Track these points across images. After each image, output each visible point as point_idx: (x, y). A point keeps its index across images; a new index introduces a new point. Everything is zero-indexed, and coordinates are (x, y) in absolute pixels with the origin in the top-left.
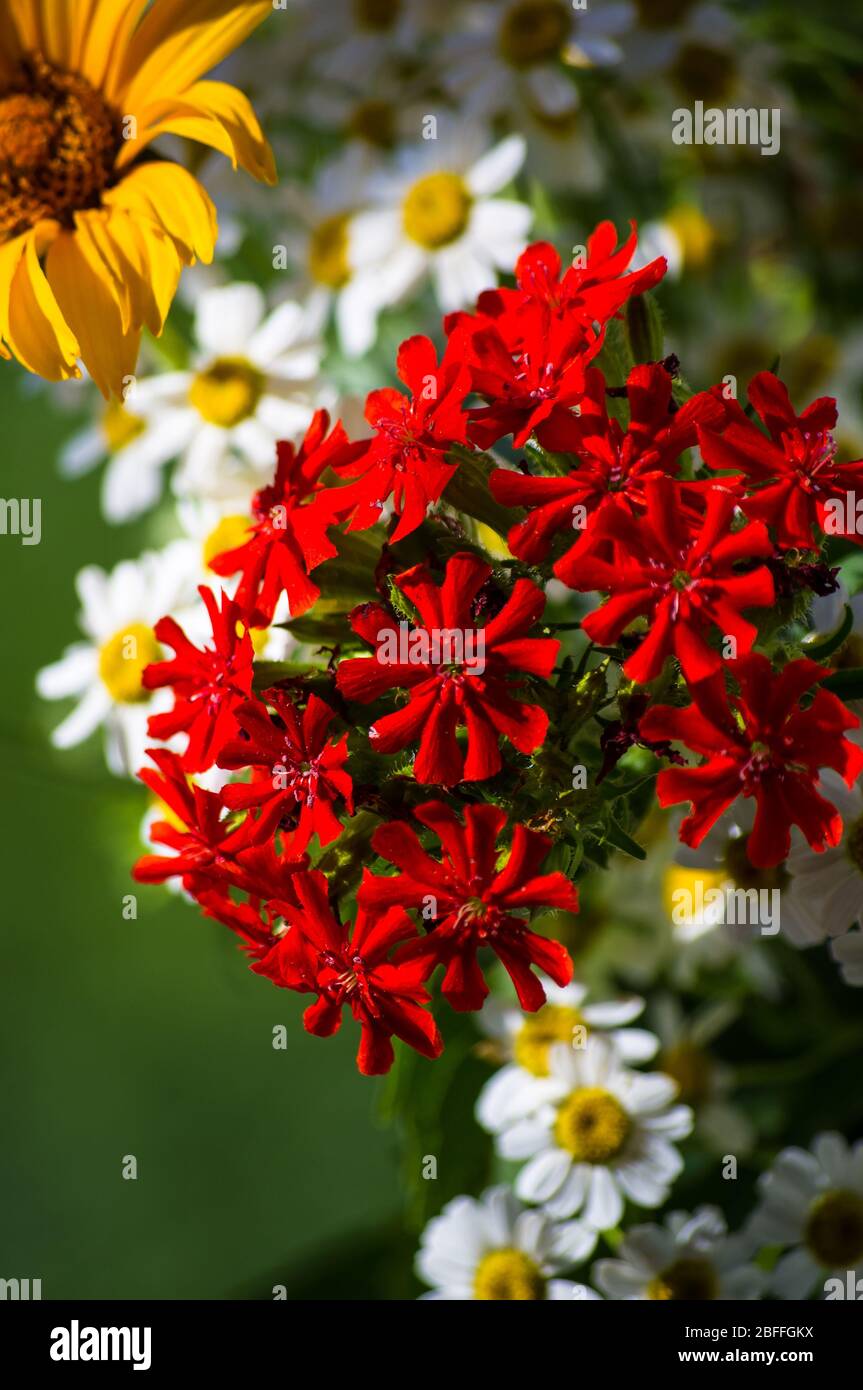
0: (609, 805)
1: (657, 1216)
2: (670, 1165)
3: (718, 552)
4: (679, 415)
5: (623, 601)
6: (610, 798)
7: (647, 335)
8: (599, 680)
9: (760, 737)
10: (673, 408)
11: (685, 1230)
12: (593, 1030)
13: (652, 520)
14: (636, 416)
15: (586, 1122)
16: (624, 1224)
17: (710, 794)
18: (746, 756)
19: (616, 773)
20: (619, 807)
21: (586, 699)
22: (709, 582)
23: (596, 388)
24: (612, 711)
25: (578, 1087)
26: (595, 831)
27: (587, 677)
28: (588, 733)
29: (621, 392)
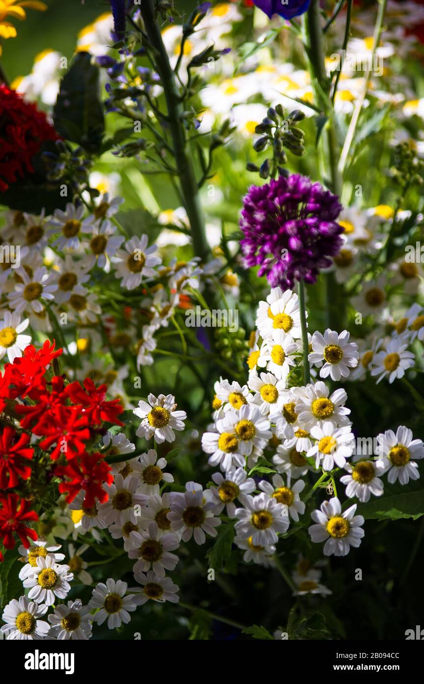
0: (49, 493)
1: (65, 601)
2: (68, 587)
3: (75, 425)
4: (65, 390)
5: (51, 438)
6: (49, 491)
7: (59, 369)
8: (46, 460)
9: (87, 474)
10: (64, 387)
11: (71, 605)
12: (48, 552)
13: (58, 417)
14: (54, 390)
15: (46, 577)
16: (56, 604)
17: (74, 489)
18: (83, 478)
19: (51, 484)
20: (52, 493)
21: (42, 465)
22: (73, 433)
23: (44, 382)
24: (48, 468)
25: (45, 568)
26: (45, 500)
27: (42, 459)
28: (43, 473)
29: (50, 384)
